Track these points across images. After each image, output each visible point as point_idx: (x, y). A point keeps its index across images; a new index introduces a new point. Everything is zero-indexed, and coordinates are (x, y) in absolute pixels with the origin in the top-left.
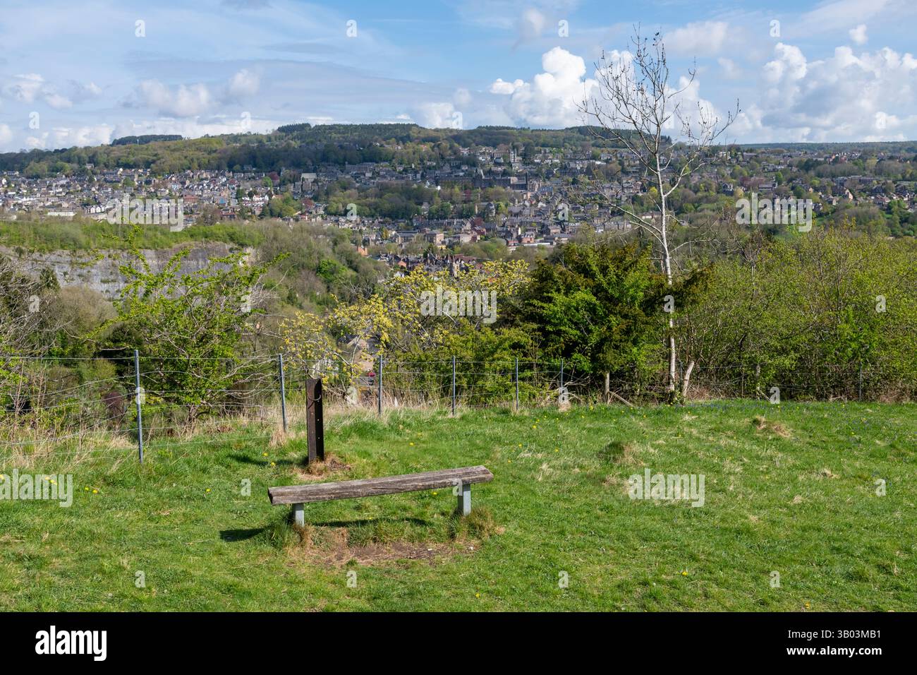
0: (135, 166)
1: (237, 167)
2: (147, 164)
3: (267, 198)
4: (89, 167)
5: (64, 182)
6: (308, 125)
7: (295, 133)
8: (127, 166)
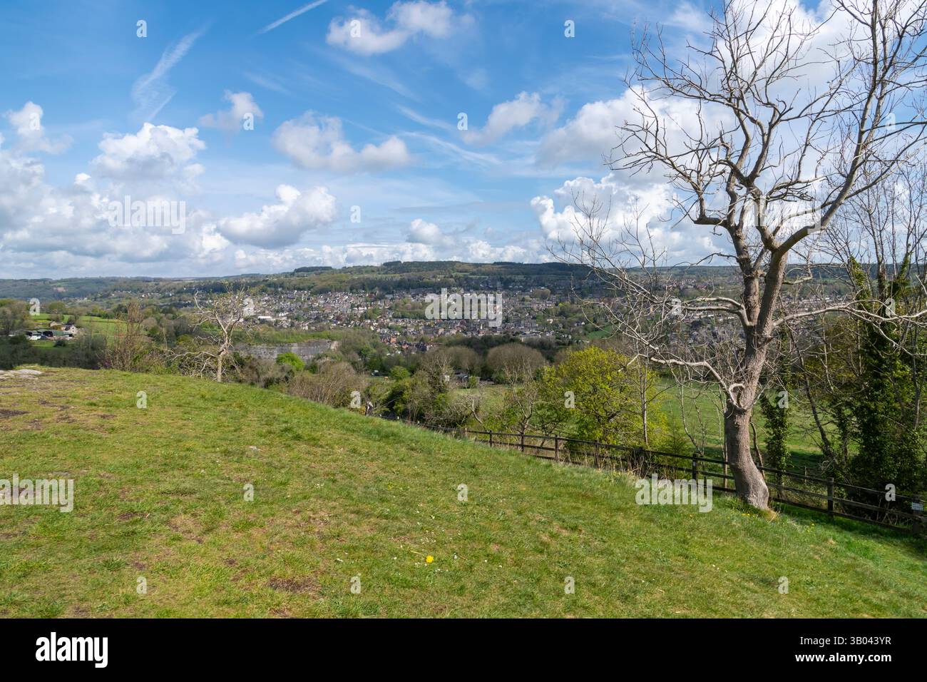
0: (304, 289)
1: (354, 291)
2: (309, 288)
3: (366, 308)
4: (280, 289)
5: (266, 298)
6: (400, 262)
7: (393, 267)
8: (299, 289)
